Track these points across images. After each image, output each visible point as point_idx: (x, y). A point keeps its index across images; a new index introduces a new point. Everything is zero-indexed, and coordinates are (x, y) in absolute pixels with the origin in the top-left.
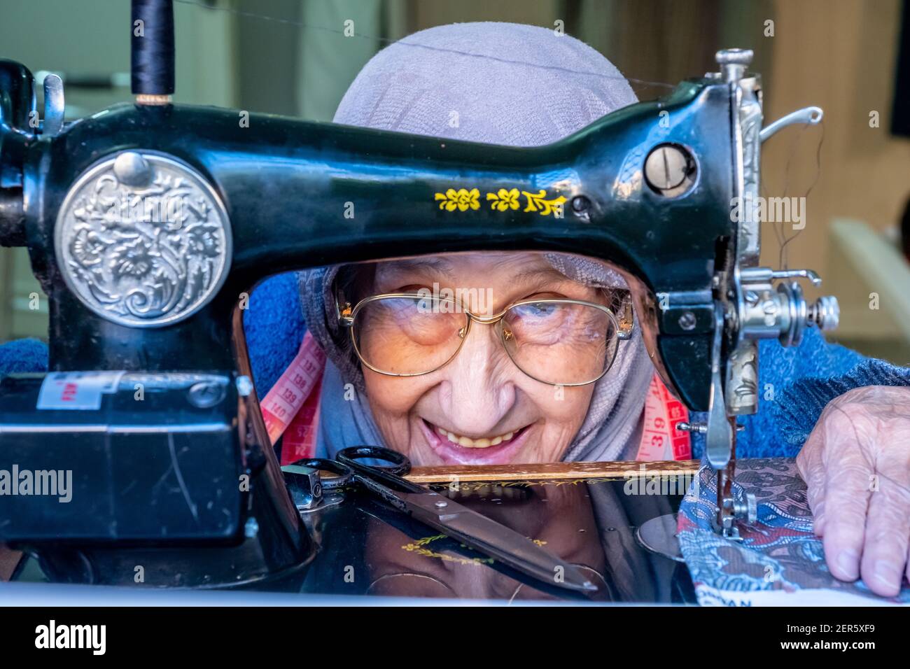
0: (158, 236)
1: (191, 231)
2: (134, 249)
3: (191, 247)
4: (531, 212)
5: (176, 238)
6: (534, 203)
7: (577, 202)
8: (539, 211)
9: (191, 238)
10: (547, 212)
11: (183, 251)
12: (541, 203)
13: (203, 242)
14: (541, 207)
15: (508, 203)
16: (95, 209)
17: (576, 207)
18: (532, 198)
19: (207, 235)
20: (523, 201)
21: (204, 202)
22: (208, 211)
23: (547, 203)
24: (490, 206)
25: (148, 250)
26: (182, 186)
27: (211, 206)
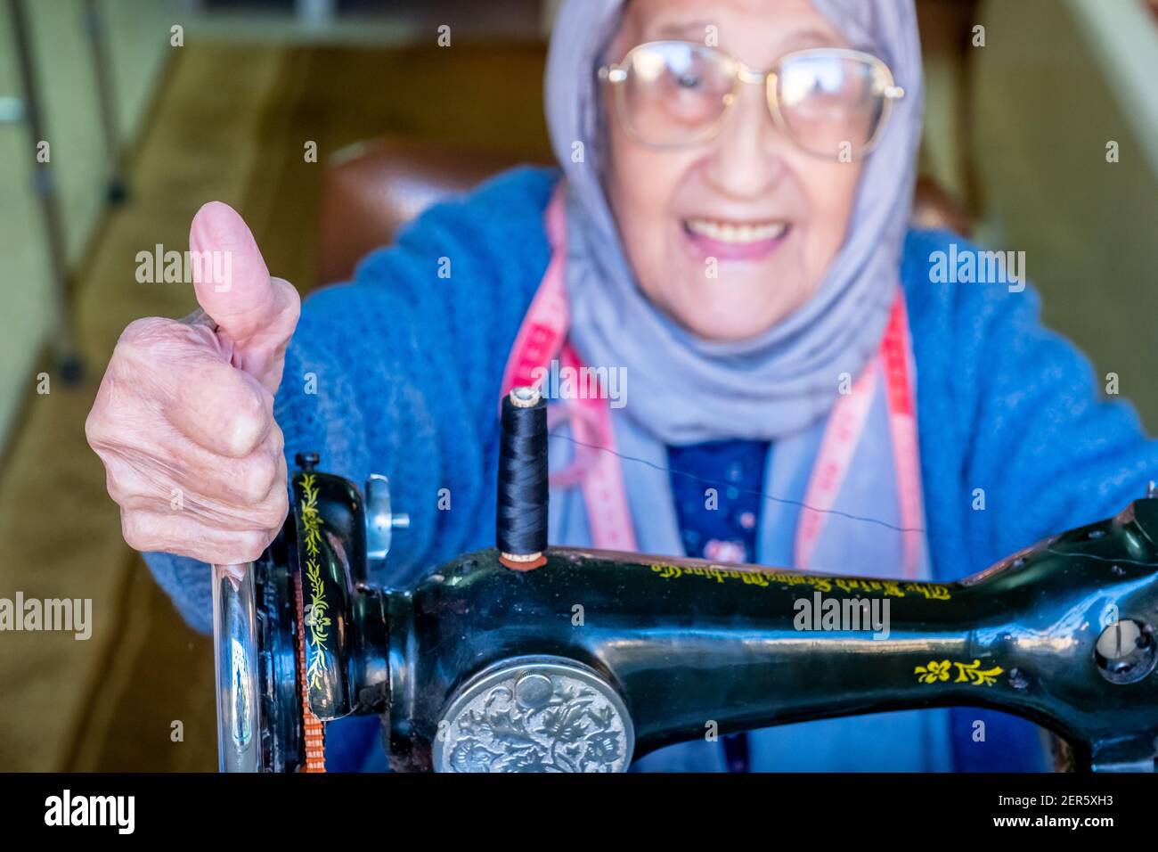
0: (554, 746)
1: (589, 739)
2: (525, 759)
3: (588, 753)
4: (962, 682)
5: (573, 746)
6: (966, 674)
7: (1014, 671)
8: (970, 681)
9: (590, 745)
10: (980, 682)
11: (582, 756)
12: (974, 674)
13: (603, 748)
14: (973, 677)
15: (937, 675)
16: (484, 719)
17: (1013, 676)
18: (965, 669)
19: (607, 742)
20: (954, 672)
21: (608, 708)
22: (611, 716)
23: (980, 674)
24: (917, 680)
25: (542, 758)
26: (583, 694)
27: (614, 711)
